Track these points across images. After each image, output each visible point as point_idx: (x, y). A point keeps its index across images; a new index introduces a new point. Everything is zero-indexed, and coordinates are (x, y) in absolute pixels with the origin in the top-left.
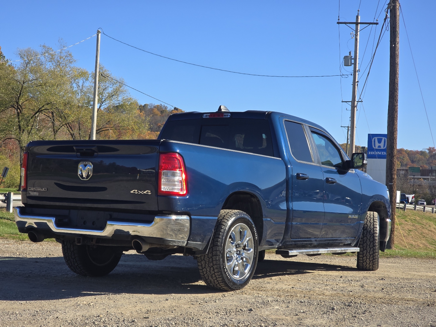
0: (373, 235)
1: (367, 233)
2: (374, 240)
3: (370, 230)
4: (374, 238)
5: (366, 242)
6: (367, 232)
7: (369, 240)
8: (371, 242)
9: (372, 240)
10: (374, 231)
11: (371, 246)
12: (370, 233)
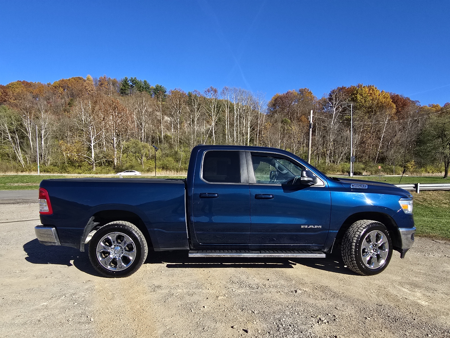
0: (351, 244)
1: (347, 242)
2: (351, 249)
3: (350, 239)
4: (351, 247)
5: (345, 249)
6: (347, 240)
7: (348, 248)
8: (349, 250)
9: (349, 248)
10: (353, 240)
11: (349, 254)
12: (349, 241)
